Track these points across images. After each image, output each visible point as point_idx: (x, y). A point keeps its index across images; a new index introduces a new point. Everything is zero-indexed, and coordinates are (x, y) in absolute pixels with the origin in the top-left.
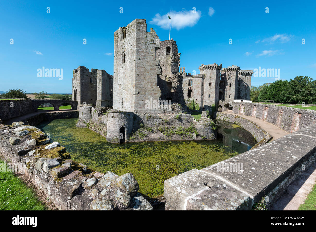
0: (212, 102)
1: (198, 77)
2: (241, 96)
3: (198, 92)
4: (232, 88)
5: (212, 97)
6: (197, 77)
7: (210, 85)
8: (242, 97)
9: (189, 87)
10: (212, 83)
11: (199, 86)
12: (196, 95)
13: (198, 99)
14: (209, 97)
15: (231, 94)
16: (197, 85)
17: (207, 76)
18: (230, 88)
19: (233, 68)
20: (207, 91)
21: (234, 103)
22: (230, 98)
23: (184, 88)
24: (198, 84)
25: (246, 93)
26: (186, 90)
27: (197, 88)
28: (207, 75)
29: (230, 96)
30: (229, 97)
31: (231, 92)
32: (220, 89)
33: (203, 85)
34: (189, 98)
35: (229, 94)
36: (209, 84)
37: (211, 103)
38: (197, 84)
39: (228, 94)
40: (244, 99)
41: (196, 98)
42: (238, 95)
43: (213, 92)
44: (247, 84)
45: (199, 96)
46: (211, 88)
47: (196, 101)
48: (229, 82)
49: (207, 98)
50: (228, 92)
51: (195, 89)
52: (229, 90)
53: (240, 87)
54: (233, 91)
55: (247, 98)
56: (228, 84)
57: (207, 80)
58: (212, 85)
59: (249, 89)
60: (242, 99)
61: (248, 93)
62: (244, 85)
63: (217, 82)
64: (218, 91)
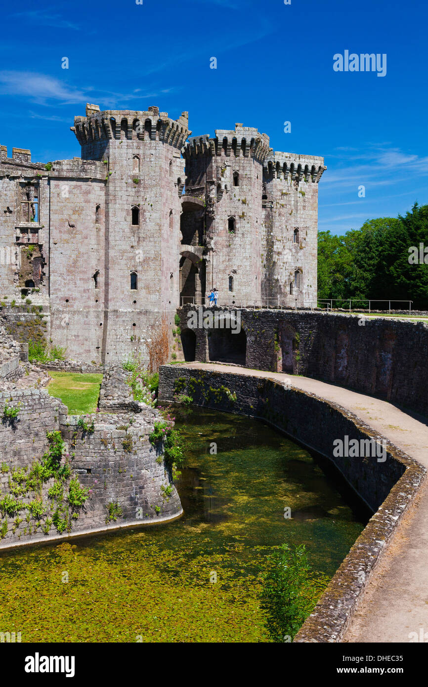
0: (146, 312)
1: (70, 175)
2: (277, 280)
3: (75, 262)
4: (237, 240)
5: (147, 287)
6: (65, 174)
7: (135, 221)
9: (24, 229)
10: (147, 214)
11: (79, 227)
12: (61, 275)
13: (75, 299)
14: (134, 285)
15: (235, 272)
16: (66, 217)
17: (118, 172)
18: (230, 239)
19: (239, 141)
20: (123, 252)
21: (253, 318)
22: (231, 288)
24: (75, 212)
25: (300, 265)
27: (66, 236)
28: (117, 168)
29: (231, 279)
30: (226, 285)
31: (236, 263)
32: (183, 242)
33: (96, 221)
34: (26, 292)
35: (228, 272)
36: (130, 218)
37: (143, 318)
38: (65, 212)
39: (224, 271)
40: (291, 294)
41: (62, 289)
42: (266, 275)
43: (149, 258)
44: (302, 220)
45: (78, 282)
46: (139, 238)
47: (66, 307)
48: (224, 210)
49: (123, 292)
50: (223, 261)
51: (55, 244)
52: (224, 248)
53: (272, 234)
54: (244, 254)
55: (304, 291)
56: (218, 217)
57: (120, 194)
58: (145, 221)
59: (312, 245)
60: (282, 296)
61: (306, 265)
62: (289, 227)
63: (171, 207)
64: (174, 254)
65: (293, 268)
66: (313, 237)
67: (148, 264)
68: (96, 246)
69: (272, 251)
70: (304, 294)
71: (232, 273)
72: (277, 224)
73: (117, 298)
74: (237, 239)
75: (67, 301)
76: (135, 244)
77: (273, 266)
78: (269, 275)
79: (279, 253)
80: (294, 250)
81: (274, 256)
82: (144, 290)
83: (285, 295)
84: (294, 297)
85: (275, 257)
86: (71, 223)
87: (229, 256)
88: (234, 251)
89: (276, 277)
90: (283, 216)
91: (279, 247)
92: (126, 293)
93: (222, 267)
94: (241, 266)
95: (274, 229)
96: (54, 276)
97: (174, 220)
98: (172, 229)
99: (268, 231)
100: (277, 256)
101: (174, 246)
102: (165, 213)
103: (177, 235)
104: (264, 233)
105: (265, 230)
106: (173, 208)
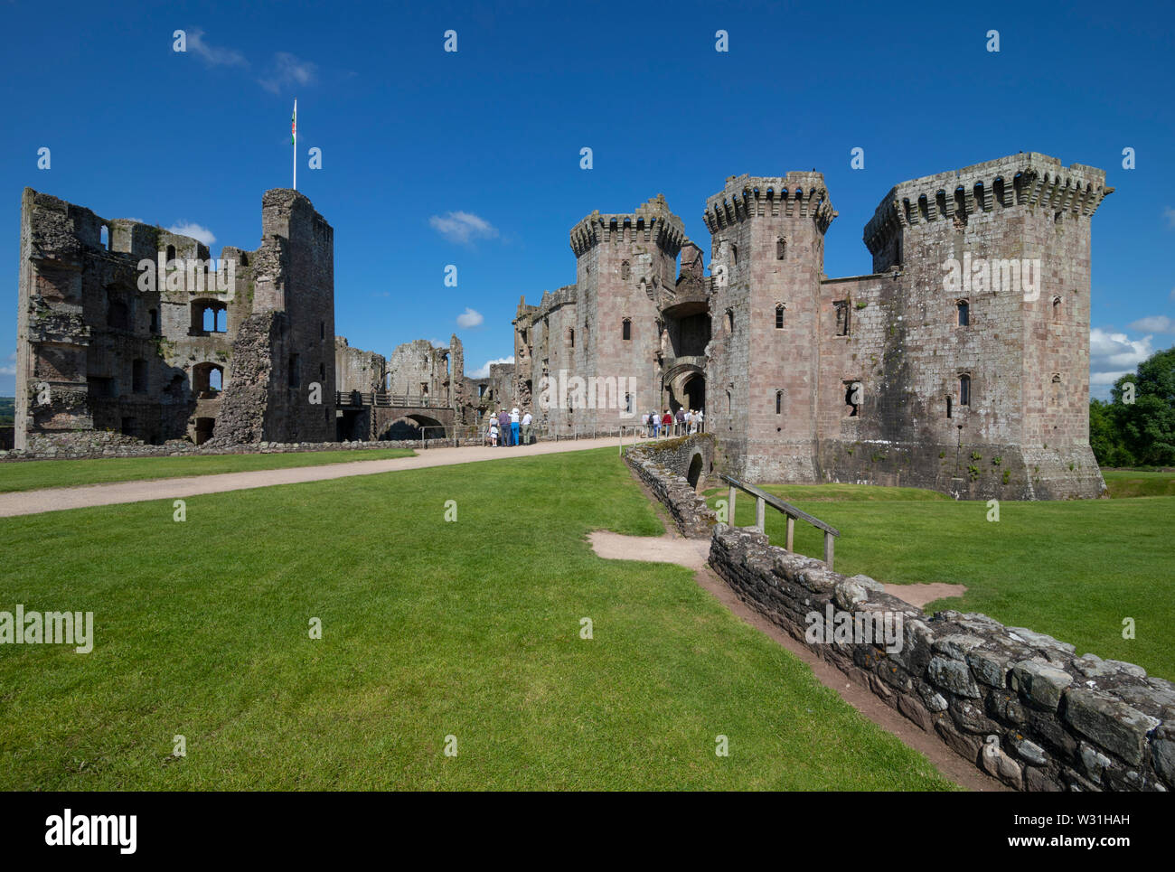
2: (913, 394)
8: (932, 401)
11: (558, 353)
15: (732, 386)
20: (580, 373)
25: (969, 364)
27: (553, 363)
29: (729, 394)
30: (724, 405)
35: (725, 386)
40: (948, 417)
42: (883, 387)
47: (553, 430)
51: (550, 372)
53: (900, 318)
55: (983, 411)
56: (717, 312)
57: (580, 313)
59: (1005, 325)
60: (925, 420)
61: (989, 363)
62: (942, 300)
63: (626, 315)
64: (638, 370)
65: (952, 370)
69: (901, 347)
70: (983, 416)
71: (729, 388)
72: (913, 300)
74: (734, 339)
75: (553, 425)
77: (902, 371)
78: (892, 386)
79: (920, 348)
80: (954, 340)
81: (907, 354)
83: (933, 419)
84: (954, 422)
85: (908, 356)
86: (556, 350)
89: (910, 390)
90: (929, 284)
91: (916, 338)
94: (738, 376)
95: (906, 310)
97: (638, 329)
98: (628, 341)
99: (890, 315)
100: (913, 354)
101: (636, 361)
102: (608, 324)
103: (647, 347)
104: (880, 320)
105: (880, 314)
106: (632, 315)
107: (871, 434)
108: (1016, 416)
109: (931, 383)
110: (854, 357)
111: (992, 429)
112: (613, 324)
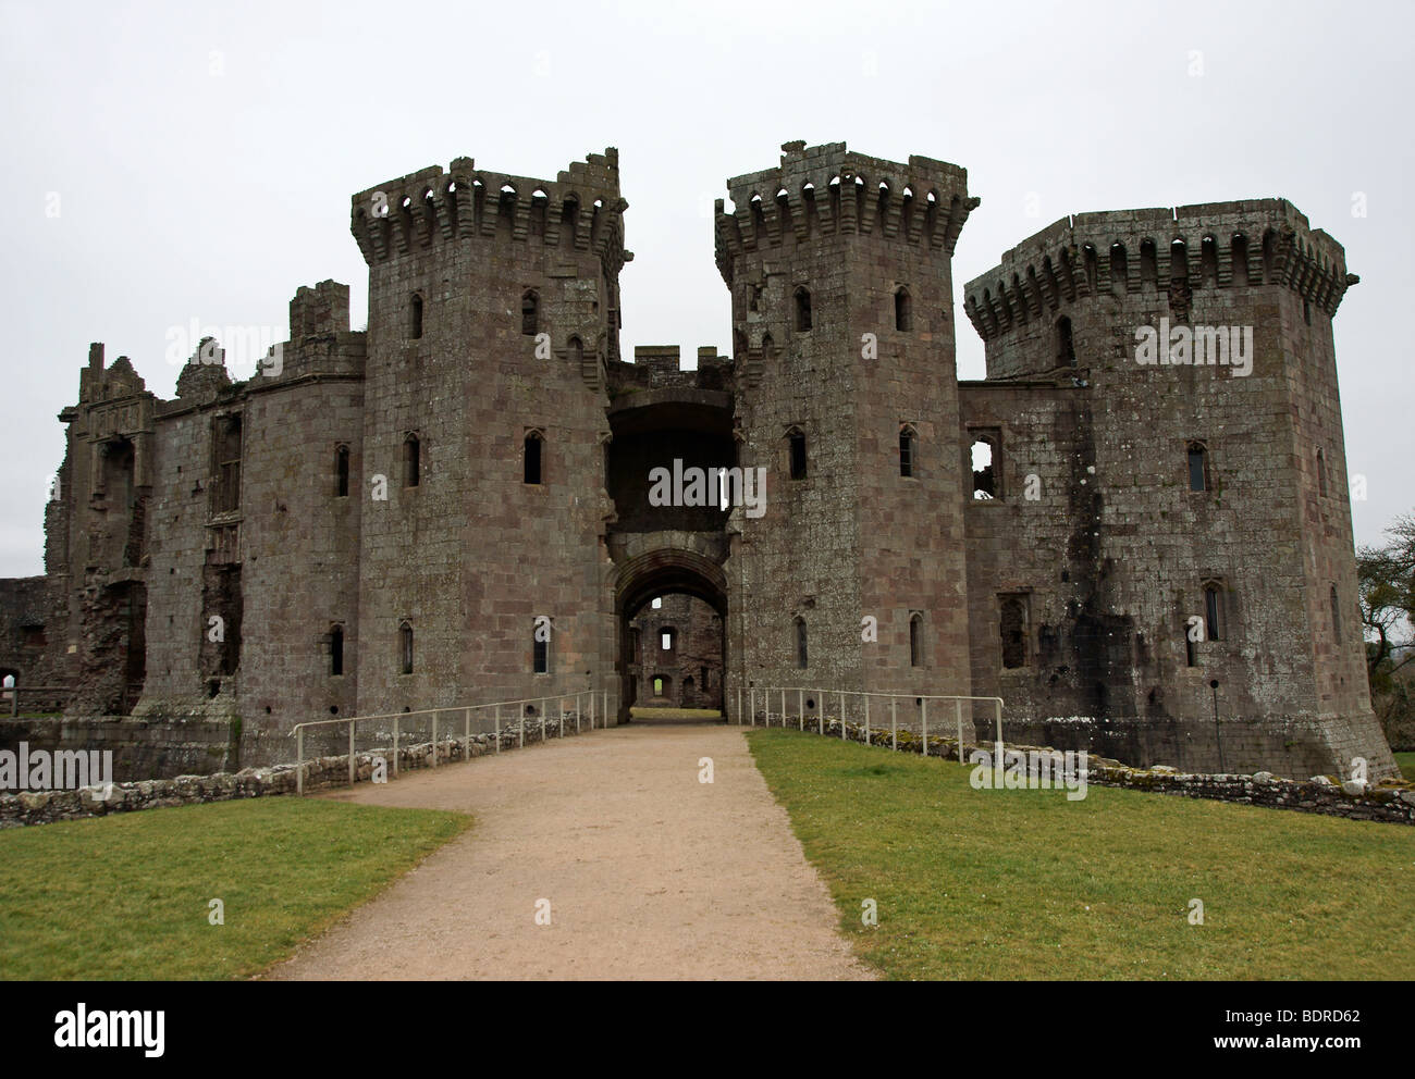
2: (1126, 620)
3: (285, 602)
4: (814, 499)
5: (432, 666)
8: (1162, 634)
9: (218, 529)
11: (294, 511)
12: (261, 639)
13: (281, 705)
15: (810, 603)
16: (272, 487)
17: (381, 350)
20: (385, 566)
22: (804, 656)
23: (179, 554)
24: (288, 470)
25: (1218, 564)
26: (190, 581)
27: (270, 536)
29: (801, 623)
30: (787, 648)
31: (813, 573)
33: (342, 489)
34: (214, 688)
35: (788, 604)
36: (403, 469)
38: (271, 475)
39: (780, 602)
40: (1191, 664)
41: (261, 679)
42: (1072, 605)
43: (437, 577)
44: (1218, 412)
45: (287, 658)
46: (418, 520)
47: (266, 725)
48: (770, 409)
49: (383, 682)
50: (774, 572)
51: (255, 559)
52: (777, 529)
53: (1091, 469)
54: (836, 541)
55: (1250, 653)
56: (755, 435)
57: (383, 406)
58: (430, 467)
59: (1270, 493)
60: (1151, 672)
61: (1250, 561)
62: (1163, 440)
63: (534, 422)
64: (562, 561)
65: (1192, 574)
66: (1270, 464)
67: (435, 595)
68: (331, 557)
69: (1097, 526)
70: (1250, 663)
71: (802, 607)
72: (1111, 437)
73: (373, 700)
74: (812, 495)
75: (269, 710)
76: (410, 540)
77: (1103, 575)
78: (1088, 604)
79: (1125, 531)
80: (1191, 517)
81: (1109, 540)
82: (425, 676)
83: (1165, 669)
84: (1204, 674)
85: (1112, 545)
86: (283, 501)
87: (791, 552)
88: (805, 535)
89: (1120, 611)
90: (1136, 408)
91: (1124, 509)
92: (390, 685)
93: (771, 590)
94: (827, 581)
95: (1101, 455)
96: (250, 643)
97: (561, 458)
98: (540, 488)
99: (1074, 463)
100: (1119, 541)
101: (557, 538)
102: (489, 439)
103: (583, 503)
104: (1056, 470)
105: (1056, 459)
106: (545, 424)
107: (1060, 703)
108: (1302, 659)
109: (1157, 599)
110: (1013, 545)
111: (1269, 687)
112: (502, 442)
